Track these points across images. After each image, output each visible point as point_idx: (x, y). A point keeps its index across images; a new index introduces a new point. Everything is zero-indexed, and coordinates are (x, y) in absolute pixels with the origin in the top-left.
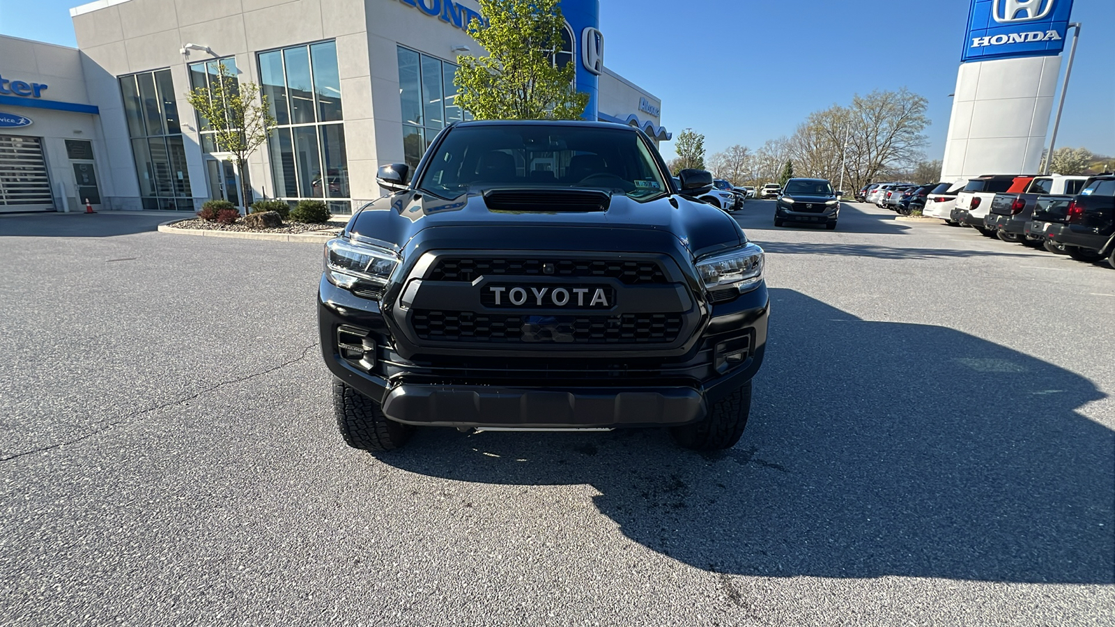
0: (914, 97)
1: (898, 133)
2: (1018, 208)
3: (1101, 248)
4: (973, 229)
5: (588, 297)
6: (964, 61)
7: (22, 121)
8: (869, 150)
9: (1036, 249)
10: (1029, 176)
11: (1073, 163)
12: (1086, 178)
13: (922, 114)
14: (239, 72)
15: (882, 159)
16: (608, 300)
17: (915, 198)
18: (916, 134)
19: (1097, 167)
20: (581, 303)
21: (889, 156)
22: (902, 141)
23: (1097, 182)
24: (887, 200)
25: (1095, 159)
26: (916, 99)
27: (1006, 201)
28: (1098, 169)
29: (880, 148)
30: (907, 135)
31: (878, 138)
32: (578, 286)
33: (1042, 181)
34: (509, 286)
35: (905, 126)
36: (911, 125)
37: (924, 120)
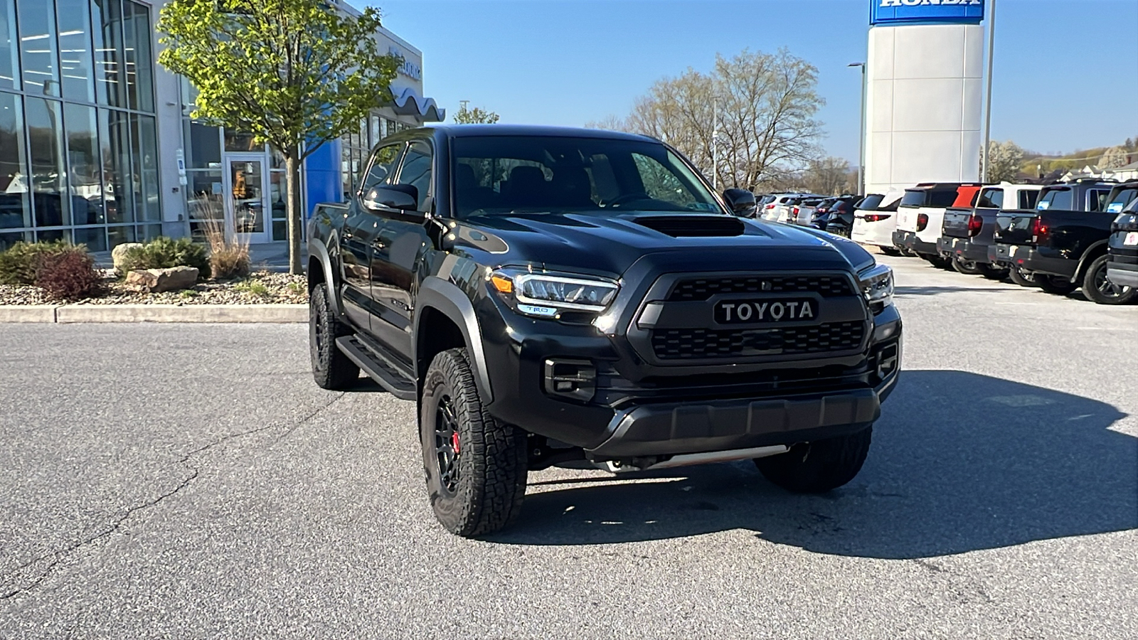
0: (798, 64)
1: (783, 117)
2: (976, 228)
3: (1073, 275)
4: (919, 258)
5: (798, 310)
6: (874, 24)
8: (746, 141)
9: (1001, 282)
10: (975, 185)
11: (1003, 162)
12: (1039, 188)
13: (812, 88)
15: (766, 156)
16: (813, 313)
17: (833, 216)
18: (807, 118)
19: (1029, 167)
20: (792, 316)
21: (776, 151)
22: (790, 128)
23: (1051, 193)
24: (794, 219)
25: (1027, 157)
26: (802, 66)
27: (959, 219)
28: (1031, 170)
29: (761, 138)
30: (796, 120)
31: (757, 123)
32: (792, 300)
33: (991, 192)
34: (738, 303)
35: (792, 107)
36: (799, 104)
37: (816, 97)
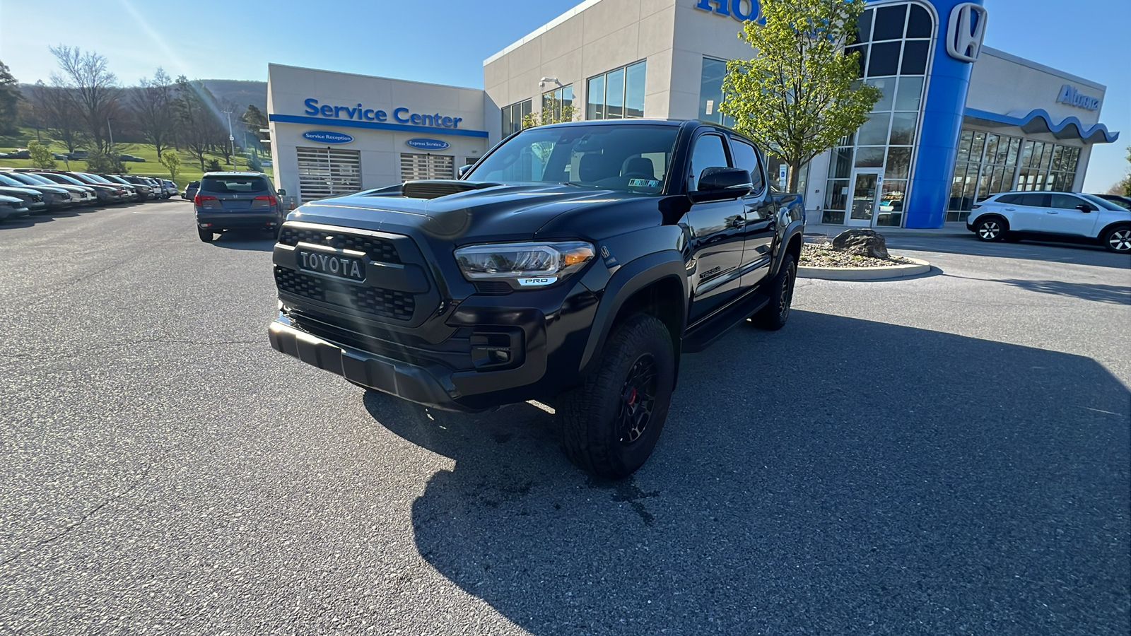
5: (349, 268)
7: (445, 145)
14: (574, 97)
16: (361, 274)
20: (345, 273)
32: (343, 258)
34: (310, 253)
